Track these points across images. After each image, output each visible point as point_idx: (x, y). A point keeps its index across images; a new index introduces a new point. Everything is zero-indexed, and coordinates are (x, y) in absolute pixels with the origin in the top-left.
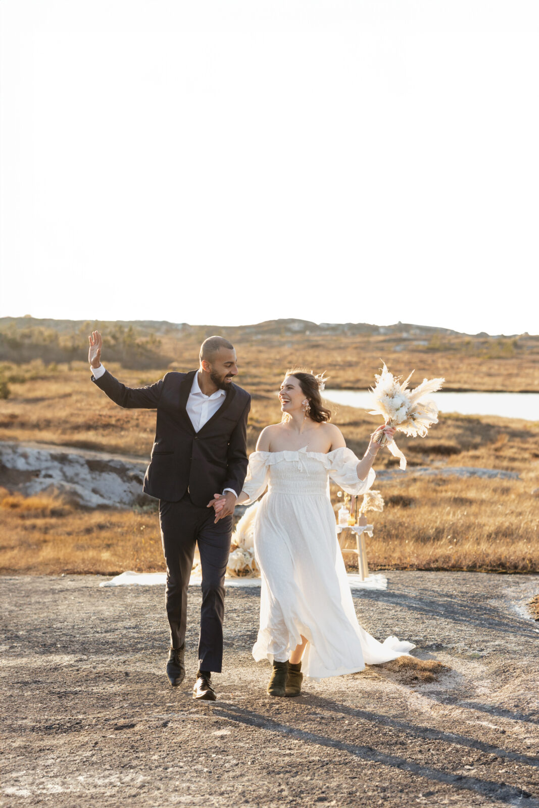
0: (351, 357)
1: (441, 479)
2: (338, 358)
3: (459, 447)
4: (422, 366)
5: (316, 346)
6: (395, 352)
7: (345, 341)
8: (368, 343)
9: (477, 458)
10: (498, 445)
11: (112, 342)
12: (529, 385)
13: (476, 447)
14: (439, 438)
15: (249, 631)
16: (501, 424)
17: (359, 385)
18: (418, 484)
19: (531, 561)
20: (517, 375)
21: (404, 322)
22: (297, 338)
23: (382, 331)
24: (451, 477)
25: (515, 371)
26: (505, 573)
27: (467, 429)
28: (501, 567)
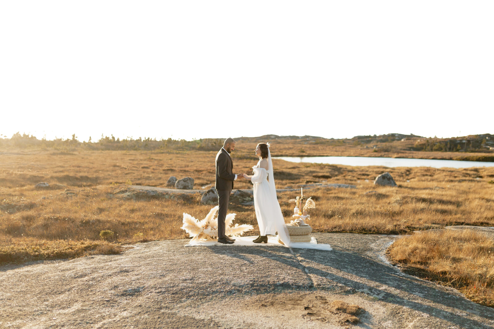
0: (291, 146)
1: (328, 189)
2: (287, 146)
3: (330, 176)
4: (314, 148)
5: (279, 143)
6: (305, 144)
7: (288, 141)
8: (296, 142)
9: (338, 180)
10: (344, 175)
11: (214, 144)
12: (349, 154)
13: (336, 176)
14: (324, 173)
15: (251, 281)
16: (344, 167)
17: (294, 155)
18: (320, 191)
19: (376, 227)
20: (345, 151)
21: (307, 135)
22: (273, 140)
23: (300, 138)
24: (332, 188)
25: (344, 150)
26: (366, 234)
27: (333, 169)
28: (364, 231)
